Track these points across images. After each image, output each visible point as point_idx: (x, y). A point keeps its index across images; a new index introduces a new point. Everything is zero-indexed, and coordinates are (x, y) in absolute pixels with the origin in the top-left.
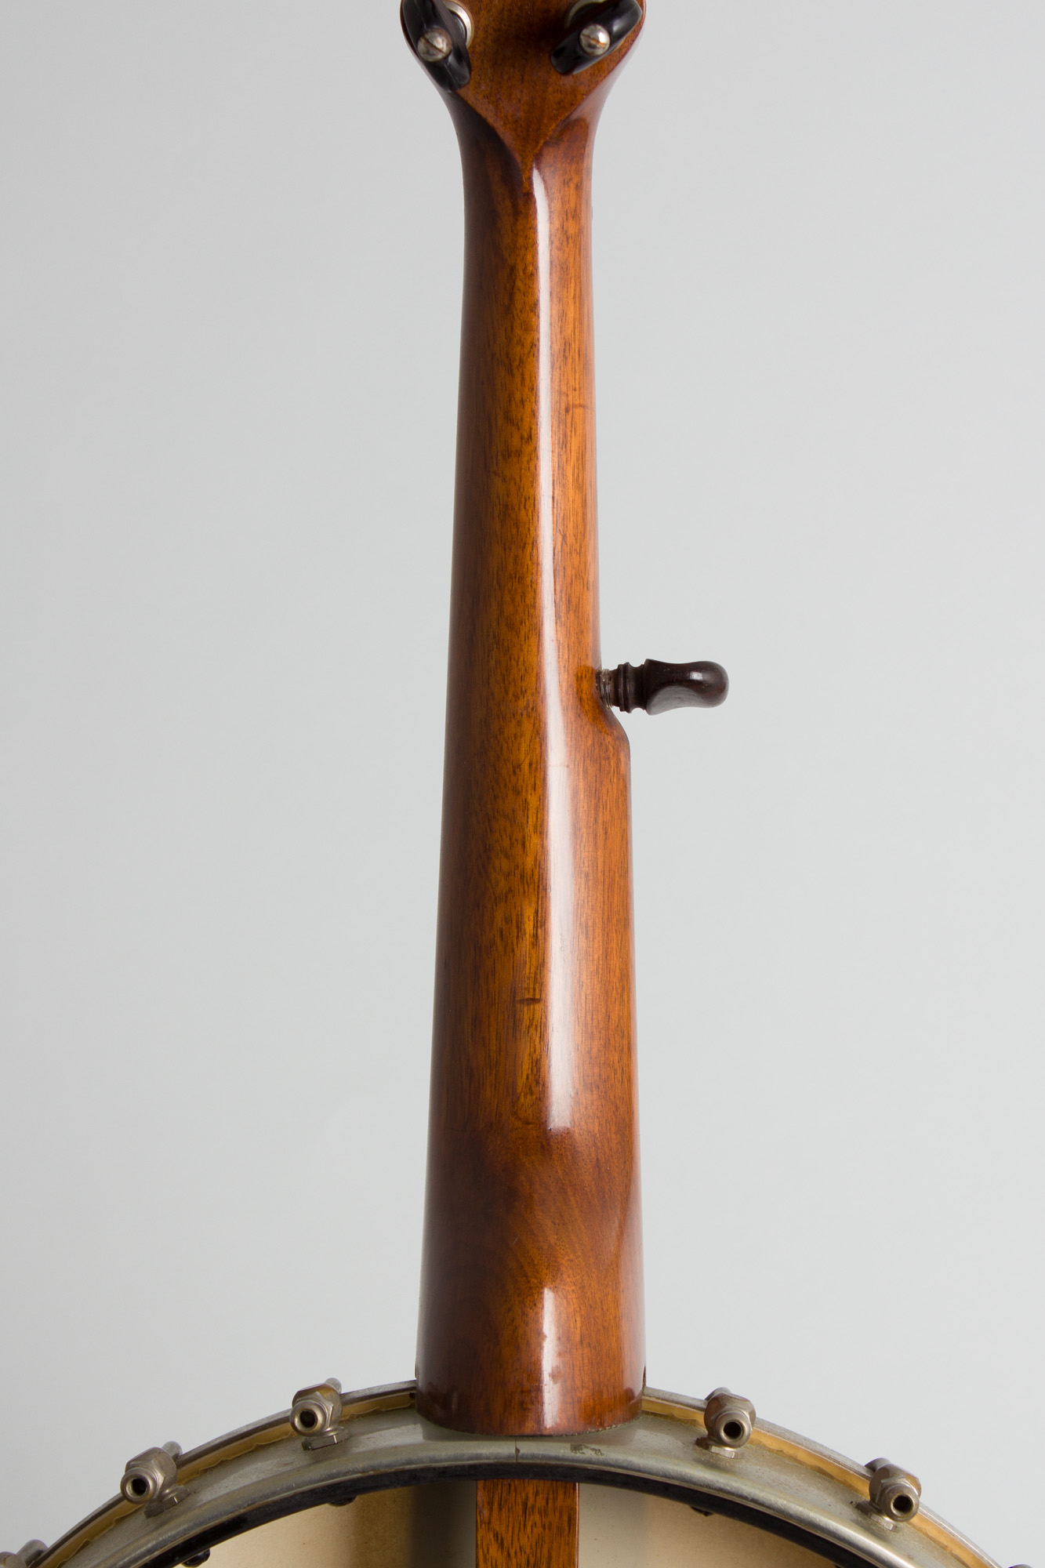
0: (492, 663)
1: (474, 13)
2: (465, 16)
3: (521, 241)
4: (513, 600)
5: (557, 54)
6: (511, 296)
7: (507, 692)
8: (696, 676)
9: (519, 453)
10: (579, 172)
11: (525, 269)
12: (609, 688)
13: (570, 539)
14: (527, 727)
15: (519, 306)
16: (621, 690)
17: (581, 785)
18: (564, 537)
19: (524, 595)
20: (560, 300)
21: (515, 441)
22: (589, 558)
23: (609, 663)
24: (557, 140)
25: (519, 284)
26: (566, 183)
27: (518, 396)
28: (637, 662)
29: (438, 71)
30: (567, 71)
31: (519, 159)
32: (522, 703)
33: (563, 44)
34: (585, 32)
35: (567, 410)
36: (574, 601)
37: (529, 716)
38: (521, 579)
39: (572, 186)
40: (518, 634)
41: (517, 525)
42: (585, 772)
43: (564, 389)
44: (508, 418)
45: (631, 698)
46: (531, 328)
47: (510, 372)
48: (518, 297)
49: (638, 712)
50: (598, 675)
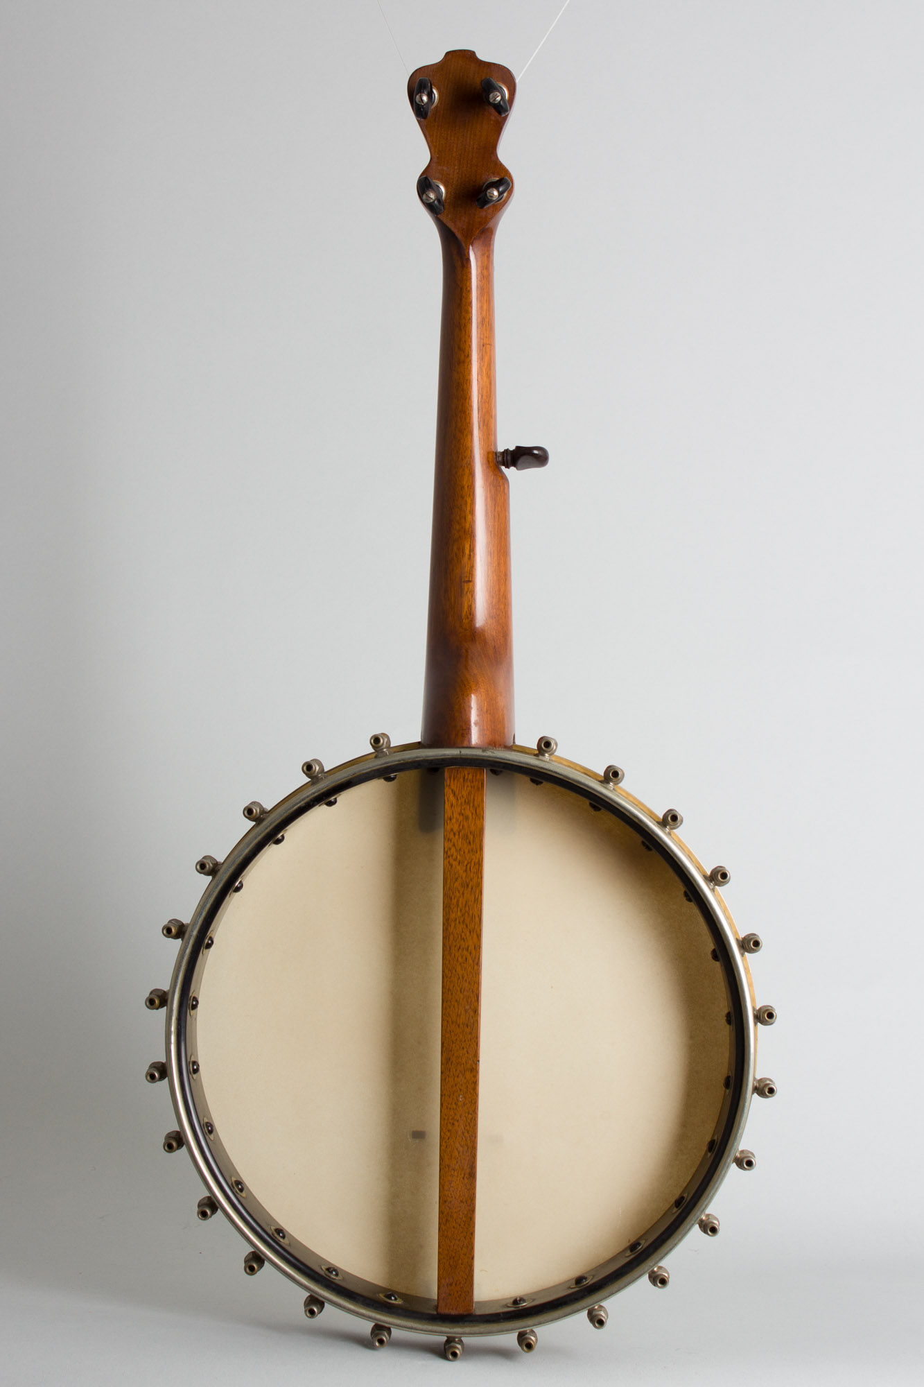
0: (453, 446)
1: (446, 187)
2: (443, 189)
3: (465, 277)
4: (461, 421)
5: (478, 200)
6: (461, 300)
7: (459, 457)
8: (536, 452)
9: (464, 362)
10: (488, 251)
11: (466, 288)
12: (500, 459)
13: (484, 397)
14: (467, 471)
15: (464, 303)
16: (505, 458)
17: (489, 495)
18: (482, 396)
19: (465, 419)
20: (481, 301)
21: (462, 358)
22: (493, 406)
23: (501, 449)
24: (479, 238)
25: (464, 294)
26: (483, 255)
27: (463, 339)
28: (512, 448)
29: (430, 207)
30: (482, 207)
31: (464, 245)
32: (465, 462)
33: (480, 196)
34: (489, 191)
35: (483, 345)
36: (486, 421)
37: (467, 467)
38: (465, 412)
39: (486, 256)
40: (463, 434)
41: (463, 390)
42: (490, 491)
43: (482, 337)
44: (459, 348)
45: (509, 461)
46: (469, 312)
47: (460, 330)
48: (464, 300)
49: (513, 468)
50: (496, 453)
